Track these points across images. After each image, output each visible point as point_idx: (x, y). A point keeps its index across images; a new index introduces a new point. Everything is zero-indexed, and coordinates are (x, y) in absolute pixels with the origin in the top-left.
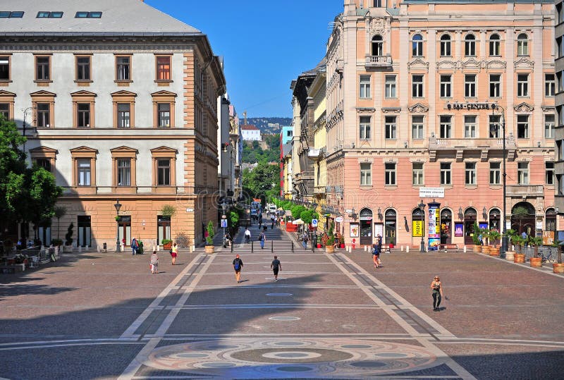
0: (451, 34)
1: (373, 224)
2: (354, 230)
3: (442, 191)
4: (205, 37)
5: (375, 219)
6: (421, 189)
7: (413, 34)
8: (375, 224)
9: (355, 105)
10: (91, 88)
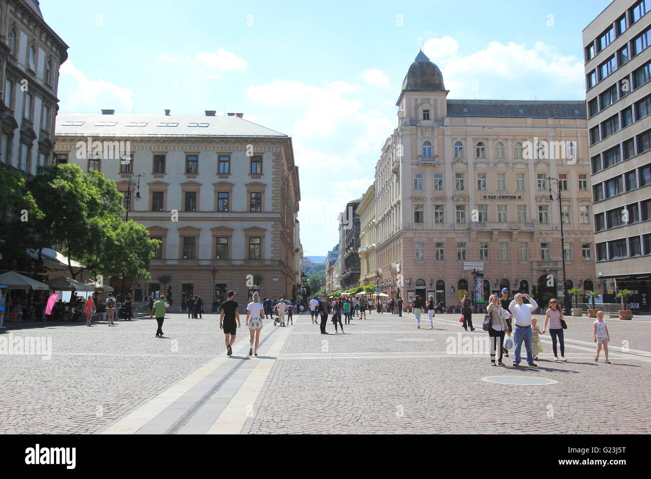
0: (484, 142)
1: (426, 292)
2: (411, 297)
3: (481, 265)
4: (290, 139)
5: (428, 288)
6: (466, 263)
7: (455, 142)
8: (428, 291)
9: (411, 196)
10: (198, 179)
